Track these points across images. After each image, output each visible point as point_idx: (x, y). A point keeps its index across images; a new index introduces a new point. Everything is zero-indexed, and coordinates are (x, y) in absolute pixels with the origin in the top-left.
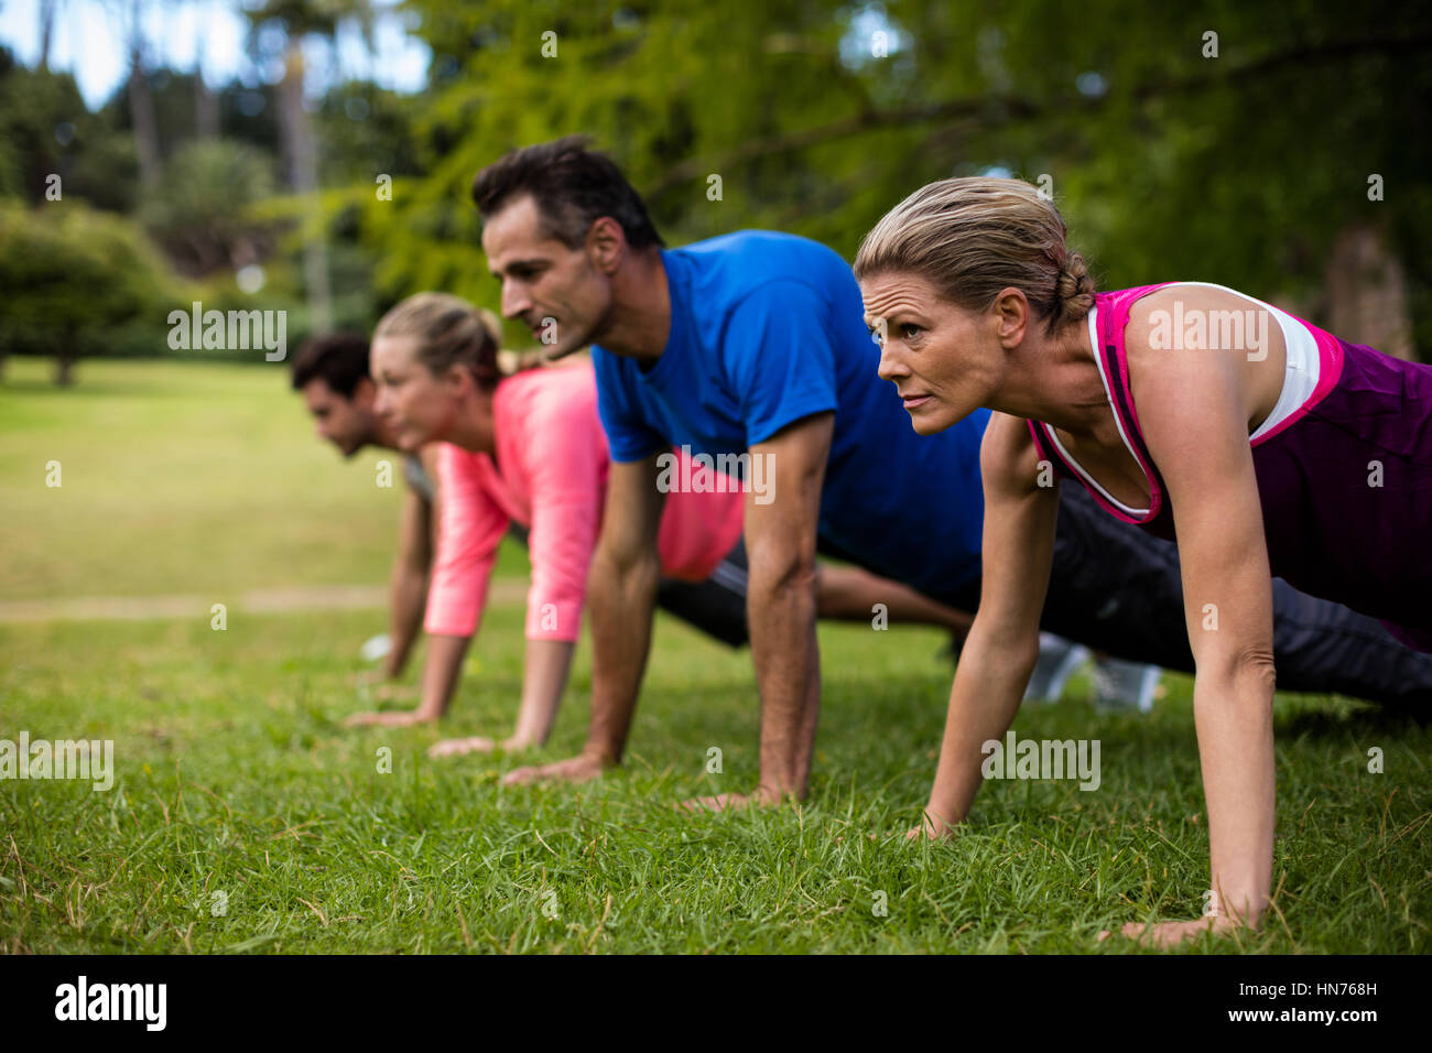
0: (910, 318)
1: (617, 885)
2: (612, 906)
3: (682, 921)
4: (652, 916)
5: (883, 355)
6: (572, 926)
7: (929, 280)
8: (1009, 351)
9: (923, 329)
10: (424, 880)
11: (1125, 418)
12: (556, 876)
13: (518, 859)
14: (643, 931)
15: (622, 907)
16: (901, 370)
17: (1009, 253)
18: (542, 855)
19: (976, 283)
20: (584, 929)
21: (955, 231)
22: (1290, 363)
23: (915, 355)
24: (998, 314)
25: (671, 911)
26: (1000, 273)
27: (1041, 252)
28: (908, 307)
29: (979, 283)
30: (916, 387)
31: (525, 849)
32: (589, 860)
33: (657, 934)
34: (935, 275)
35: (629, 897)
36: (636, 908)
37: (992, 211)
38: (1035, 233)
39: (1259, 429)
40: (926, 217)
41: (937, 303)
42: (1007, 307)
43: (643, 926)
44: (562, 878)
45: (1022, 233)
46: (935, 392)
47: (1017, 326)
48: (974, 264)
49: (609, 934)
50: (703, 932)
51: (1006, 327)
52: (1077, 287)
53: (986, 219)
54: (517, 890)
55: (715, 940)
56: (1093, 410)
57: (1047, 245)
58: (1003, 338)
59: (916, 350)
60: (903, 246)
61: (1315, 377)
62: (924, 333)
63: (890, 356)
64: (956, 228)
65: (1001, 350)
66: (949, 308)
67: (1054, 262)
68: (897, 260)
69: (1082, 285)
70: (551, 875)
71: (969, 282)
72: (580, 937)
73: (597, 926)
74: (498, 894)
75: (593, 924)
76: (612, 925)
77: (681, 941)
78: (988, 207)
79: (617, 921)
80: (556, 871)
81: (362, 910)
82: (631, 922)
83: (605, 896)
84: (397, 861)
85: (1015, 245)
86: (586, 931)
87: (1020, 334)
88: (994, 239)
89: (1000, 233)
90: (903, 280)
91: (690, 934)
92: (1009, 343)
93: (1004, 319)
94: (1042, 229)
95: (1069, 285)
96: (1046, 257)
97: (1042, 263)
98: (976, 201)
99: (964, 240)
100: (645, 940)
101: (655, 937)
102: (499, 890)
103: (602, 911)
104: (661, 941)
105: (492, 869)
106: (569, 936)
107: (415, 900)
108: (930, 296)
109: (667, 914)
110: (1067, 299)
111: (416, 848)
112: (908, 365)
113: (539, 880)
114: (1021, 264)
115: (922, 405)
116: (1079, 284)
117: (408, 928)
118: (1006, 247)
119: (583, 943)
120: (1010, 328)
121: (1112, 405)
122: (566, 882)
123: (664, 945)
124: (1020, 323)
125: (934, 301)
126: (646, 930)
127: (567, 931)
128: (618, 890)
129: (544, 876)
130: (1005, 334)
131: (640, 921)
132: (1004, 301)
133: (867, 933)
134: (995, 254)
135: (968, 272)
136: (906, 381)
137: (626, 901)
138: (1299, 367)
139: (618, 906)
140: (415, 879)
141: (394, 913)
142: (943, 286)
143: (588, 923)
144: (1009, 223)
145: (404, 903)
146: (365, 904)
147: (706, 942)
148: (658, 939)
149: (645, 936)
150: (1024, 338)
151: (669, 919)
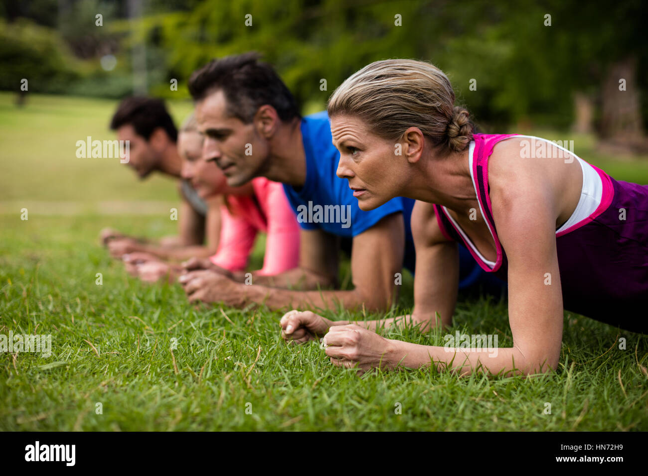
0: (352, 144)
1: (265, 342)
2: (261, 353)
3: (301, 363)
4: (284, 360)
5: (340, 163)
6: (237, 363)
7: (364, 121)
8: (412, 164)
9: (358, 150)
10: (158, 334)
11: (485, 208)
12: (231, 335)
13: (211, 325)
14: (279, 367)
15: (267, 354)
16: (348, 173)
17: (411, 107)
18: (225, 323)
19: (391, 124)
20: (244, 365)
21: (380, 93)
22: (584, 191)
23: (356, 164)
24: (406, 142)
25: (295, 358)
26: (406, 119)
27: (434, 108)
28: (352, 137)
29: (394, 125)
30: (357, 183)
31: (215, 321)
32: (251, 327)
33: (286, 370)
34: (367, 118)
35: (271, 349)
36: (275, 355)
37: (403, 81)
38: (429, 97)
39: (563, 226)
40: (364, 83)
41: (368, 135)
42: (411, 138)
43: (279, 365)
44: (235, 336)
45: (420, 96)
46: (368, 188)
47: (417, 150)
48: (389, 113)
49: (259, 369)
50: (314, 370)
51: (411, 149)
52: (459, 132)
53: (398, 87)
54: (207, 342)
55: (321, 376)
56: (468, 202)
57: (437, 104)
58: (408, 156)
59: (357, 162)
60: (349, 100)
61: (598, 201)
62: (361, 153)
63: (343, 164)
64: (380, 91)
65: (407, 163)
66: (376, 138)
67: (443, 115)
68: (346, 107)
69: (462, 131)
70: (228, 335)
71: (387, 124)
72: (242, 370)
73: (252, 364)
74: (198, 343)
75: (250, 363)
76: (261, 364)
77: (301, 375)
78: (402, 79)
79: (264, 362)
80: (232, 332)
81: (120, 349)
82: (272, 363)
83: (257, 347)
84: (144, 323)
85: (416, 103)
86: (245, 366)
87: (418, 155)
88: (404, 99)
89: (407, 96)
90: (348, 120)
91: (306, 370)
92: (412, 160)
93: (409, 145)
94: (434, 94)
95: (454, 129)
96: (437, 111)
97: (434, 115)
98: (395, 75)
99: (384, 99)
100: (279, 374)
101: (285, 372)
102: (198, 341)
103: (256, 355)
104: (289, 374)
105: (195, 329)
106: (235, 369)
107: (150, 345)
108: (364, 130)
109: (293, 359)
110: (452, 138)
111: (156, 316)
112: (353, 171)
113: (221, 336)
114: (420, 114)
115: (361, 195)
116: (460, 130)
117: (144, 360)
118: (410, 104)
119: (243, 374)
120: (413, 151)
121: (479, 201)
122: (236, 339)
123: (290, 377)
124: (419, 148)
125: (366, 134)
126: (281, 368)
127: (235, 366)
128: (266, 344)
129: (224, 335)
130: (409, 154)
131: (277, 362)
132: (410, 134)
133: (408, 375)
134: (404, 108)
135: (387, 117)
136: (352, 180)
137: (270, 350)
138: (589, 194)
139: (265, 353)
140: (152, 333)
141: (137, 351)
142: (371, 125)
143: (247, 361)
144: (413, 90)
145: (144, 345)
146: (122, 345)
147: (315, 376)
148: (287, 373)
149: (280, 371)
150: (421, 157)
151: (294, 362)
